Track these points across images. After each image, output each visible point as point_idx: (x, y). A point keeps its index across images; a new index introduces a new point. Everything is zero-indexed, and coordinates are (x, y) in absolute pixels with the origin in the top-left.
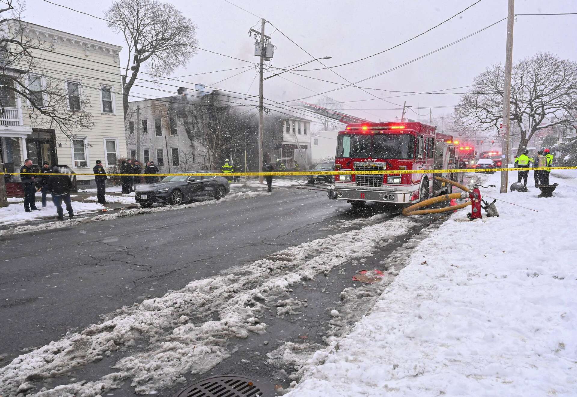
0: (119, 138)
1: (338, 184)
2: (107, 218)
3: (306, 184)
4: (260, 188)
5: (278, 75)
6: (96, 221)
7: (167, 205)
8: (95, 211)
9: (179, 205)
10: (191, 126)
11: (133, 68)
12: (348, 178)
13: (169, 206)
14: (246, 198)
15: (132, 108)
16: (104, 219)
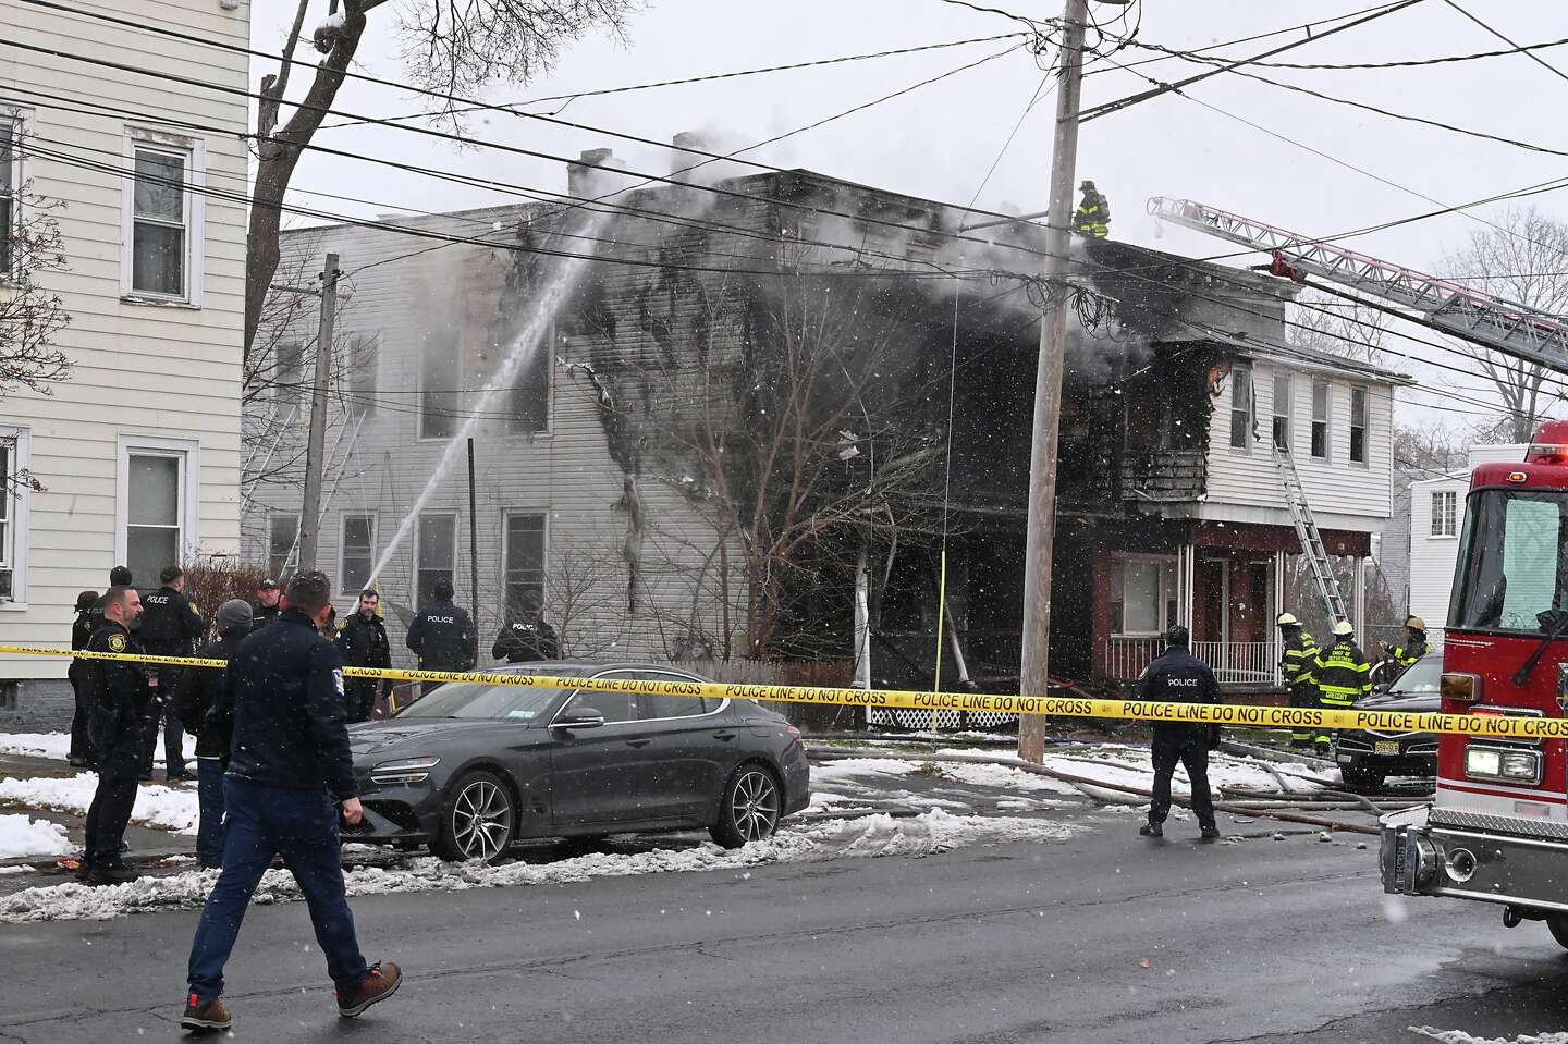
0: (206, 441)
1: (1451, 801)
2: (73, 907)
3: (1327, 792)
4: (1015, 792)
5: (1176, 88)
6: (10, 917)
7: (418, 861)
8: (16, 861)
9: (493, 863)
10: (631, 388)
11: (323, 39)
12: (1519, 766)
13: (430, 863)
14: (904, 854)
15: (297, 267)
16: (52, 909)
